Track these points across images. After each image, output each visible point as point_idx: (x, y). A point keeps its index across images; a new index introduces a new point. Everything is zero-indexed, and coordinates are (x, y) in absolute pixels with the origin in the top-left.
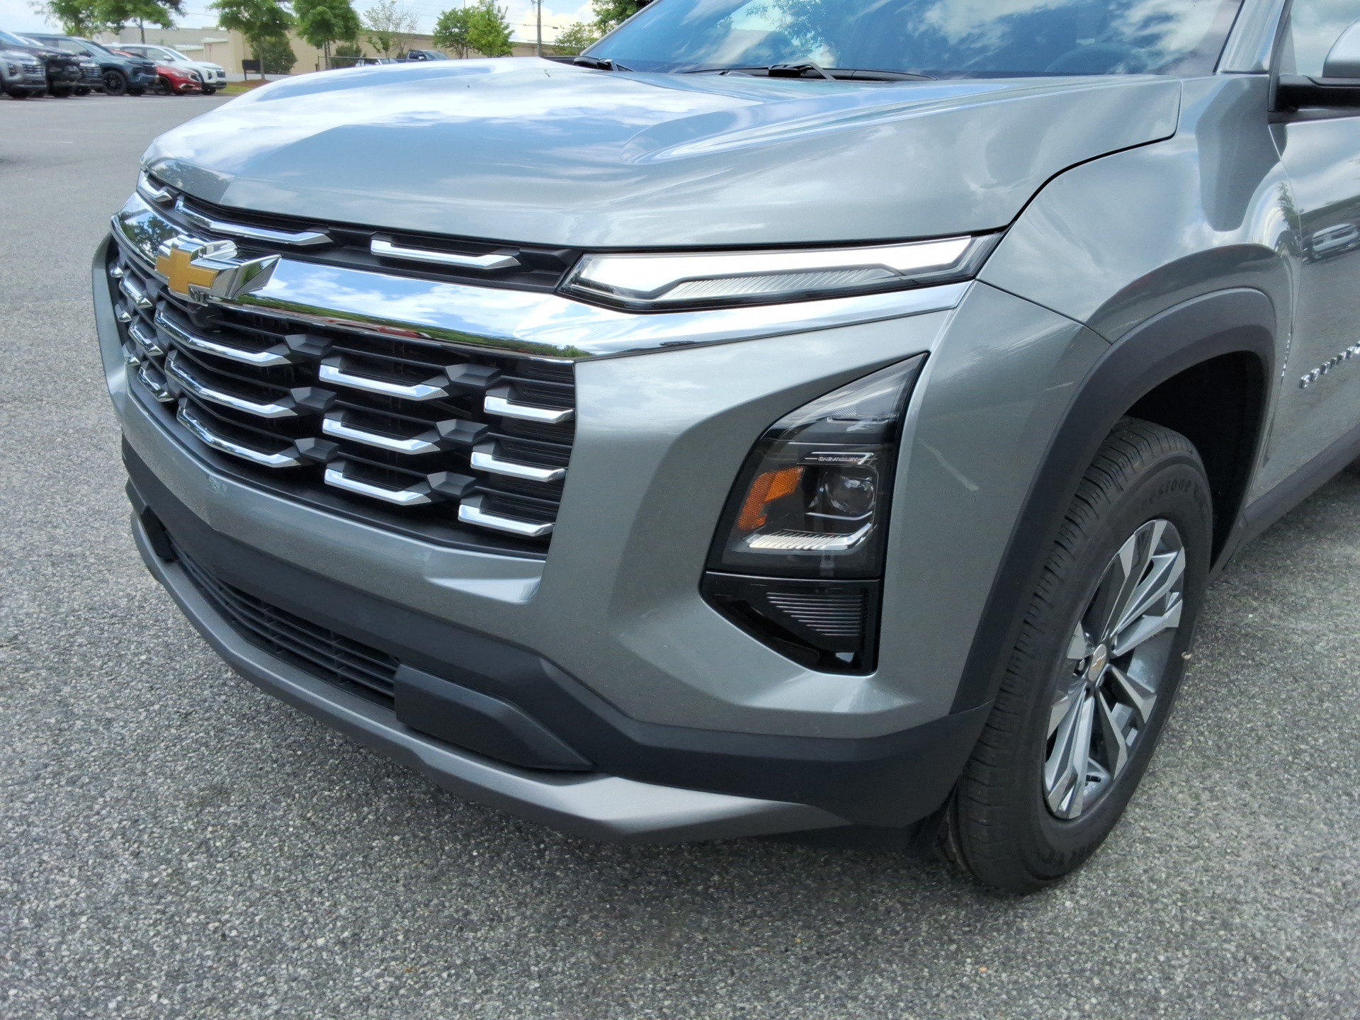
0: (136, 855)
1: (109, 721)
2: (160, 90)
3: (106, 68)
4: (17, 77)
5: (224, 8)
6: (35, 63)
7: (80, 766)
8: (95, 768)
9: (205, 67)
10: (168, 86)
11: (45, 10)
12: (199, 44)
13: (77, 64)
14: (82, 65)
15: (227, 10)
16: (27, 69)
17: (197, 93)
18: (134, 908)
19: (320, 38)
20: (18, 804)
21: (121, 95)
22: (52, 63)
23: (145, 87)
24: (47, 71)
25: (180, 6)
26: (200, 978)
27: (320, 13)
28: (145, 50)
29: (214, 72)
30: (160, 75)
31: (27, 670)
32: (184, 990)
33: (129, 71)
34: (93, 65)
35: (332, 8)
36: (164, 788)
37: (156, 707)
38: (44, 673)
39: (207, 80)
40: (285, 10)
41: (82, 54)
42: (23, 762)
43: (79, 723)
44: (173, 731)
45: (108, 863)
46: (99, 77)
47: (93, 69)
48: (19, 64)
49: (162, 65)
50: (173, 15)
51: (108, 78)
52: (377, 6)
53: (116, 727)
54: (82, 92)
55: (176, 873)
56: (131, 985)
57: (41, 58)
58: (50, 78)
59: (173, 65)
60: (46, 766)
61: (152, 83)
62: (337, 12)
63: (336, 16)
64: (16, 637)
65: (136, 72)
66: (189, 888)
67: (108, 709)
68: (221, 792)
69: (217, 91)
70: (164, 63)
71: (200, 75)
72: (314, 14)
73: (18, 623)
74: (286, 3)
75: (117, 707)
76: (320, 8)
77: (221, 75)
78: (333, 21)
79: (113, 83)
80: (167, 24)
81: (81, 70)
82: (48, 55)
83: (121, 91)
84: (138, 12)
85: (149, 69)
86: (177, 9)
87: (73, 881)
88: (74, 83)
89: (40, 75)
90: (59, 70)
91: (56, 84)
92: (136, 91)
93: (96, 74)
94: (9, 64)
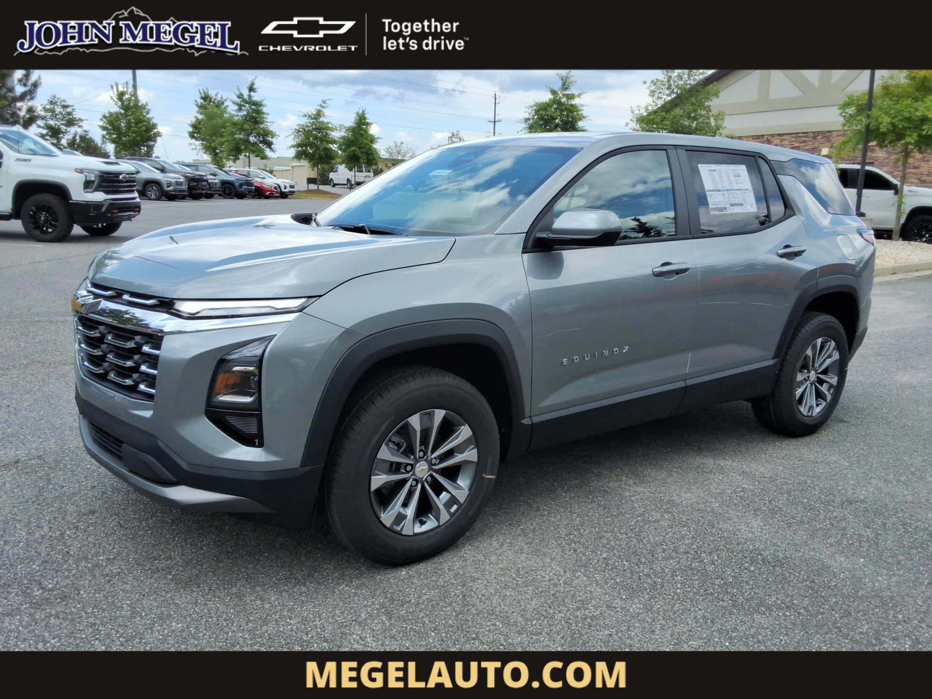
0: (50, 528)
1: (63, 487)
2: (255, 195)
3: (224, 183)
4: (171, 188)
5: (298, 148)
6: (182, 180)
7: (44, 500)
8: (50, 501)
9: (283, 182)
10: (260, 193)
11: (197, 148)
12: (289, 166)
13: (207, 181)
14: (209, 181)
15: (300, 149)
16: (178, 183)
17: (277, 197)
18: (41, 542)
19: (352, 165)
20: (16, 509)
21: (232, 198)
22: (191, 180)
23: (246, 194)
24: (188, 185)
25: (272, 147)
26: (53, 563)
27: (353, 151)
28: (249, 172)
29: (288, 185)
30: (255, 187)
31: (40, 467)
32: (46, 566)
33: (237, 184)
34: (216, 181)
35: (359, 148)
36: (71, 508)
37: (84, 483)
38: (46, 469)
39: (283, 190)
40: (334, 149)
41: (211, 175)
42: (24, 497)
43: (51, 486)
44: (86, 491)
45: (39, 529)
46: (220, 188)
47: (216, 183)
48: (173, 181)
49: (257, 181)
50: (268, 152)
51: (225, 189)
52: (392, 145)
53: (65, 489)
54: (209, 196)
55: (62, 534)
56: (28, 563)
57: (186, 177)
58: (190, 188)
59: (264, 181)
60: (32, 498)
61: (250, 192)
62: (363, 150)
63: (362, 153)
64: (41, 456)
65: (241, 185)
66: (64, 538)
67: (64, 483)
68: (93, 512)
69: (289, 196)
70: (259, 180)
71: (280, 187)
72: (349, 152)
73: (45, 450)
74: (334, 145)
75: (69, 482)
76: (353, 148)
77: (292, 187)
78: (361, 155)
79: (228, 192)
80: (264, 157)
81: (209, 184)
82: (190, 175)
83: (231, 196)
84: (248, 150)
85: (249, 184)
86: (270, 148)
87: (24, 533)
88: (204, 192)
89: (185, 187)
90: (196, 184)
91: (193, 192)
92: (241, 196)
93: (218, 186)
94: (167, 181)
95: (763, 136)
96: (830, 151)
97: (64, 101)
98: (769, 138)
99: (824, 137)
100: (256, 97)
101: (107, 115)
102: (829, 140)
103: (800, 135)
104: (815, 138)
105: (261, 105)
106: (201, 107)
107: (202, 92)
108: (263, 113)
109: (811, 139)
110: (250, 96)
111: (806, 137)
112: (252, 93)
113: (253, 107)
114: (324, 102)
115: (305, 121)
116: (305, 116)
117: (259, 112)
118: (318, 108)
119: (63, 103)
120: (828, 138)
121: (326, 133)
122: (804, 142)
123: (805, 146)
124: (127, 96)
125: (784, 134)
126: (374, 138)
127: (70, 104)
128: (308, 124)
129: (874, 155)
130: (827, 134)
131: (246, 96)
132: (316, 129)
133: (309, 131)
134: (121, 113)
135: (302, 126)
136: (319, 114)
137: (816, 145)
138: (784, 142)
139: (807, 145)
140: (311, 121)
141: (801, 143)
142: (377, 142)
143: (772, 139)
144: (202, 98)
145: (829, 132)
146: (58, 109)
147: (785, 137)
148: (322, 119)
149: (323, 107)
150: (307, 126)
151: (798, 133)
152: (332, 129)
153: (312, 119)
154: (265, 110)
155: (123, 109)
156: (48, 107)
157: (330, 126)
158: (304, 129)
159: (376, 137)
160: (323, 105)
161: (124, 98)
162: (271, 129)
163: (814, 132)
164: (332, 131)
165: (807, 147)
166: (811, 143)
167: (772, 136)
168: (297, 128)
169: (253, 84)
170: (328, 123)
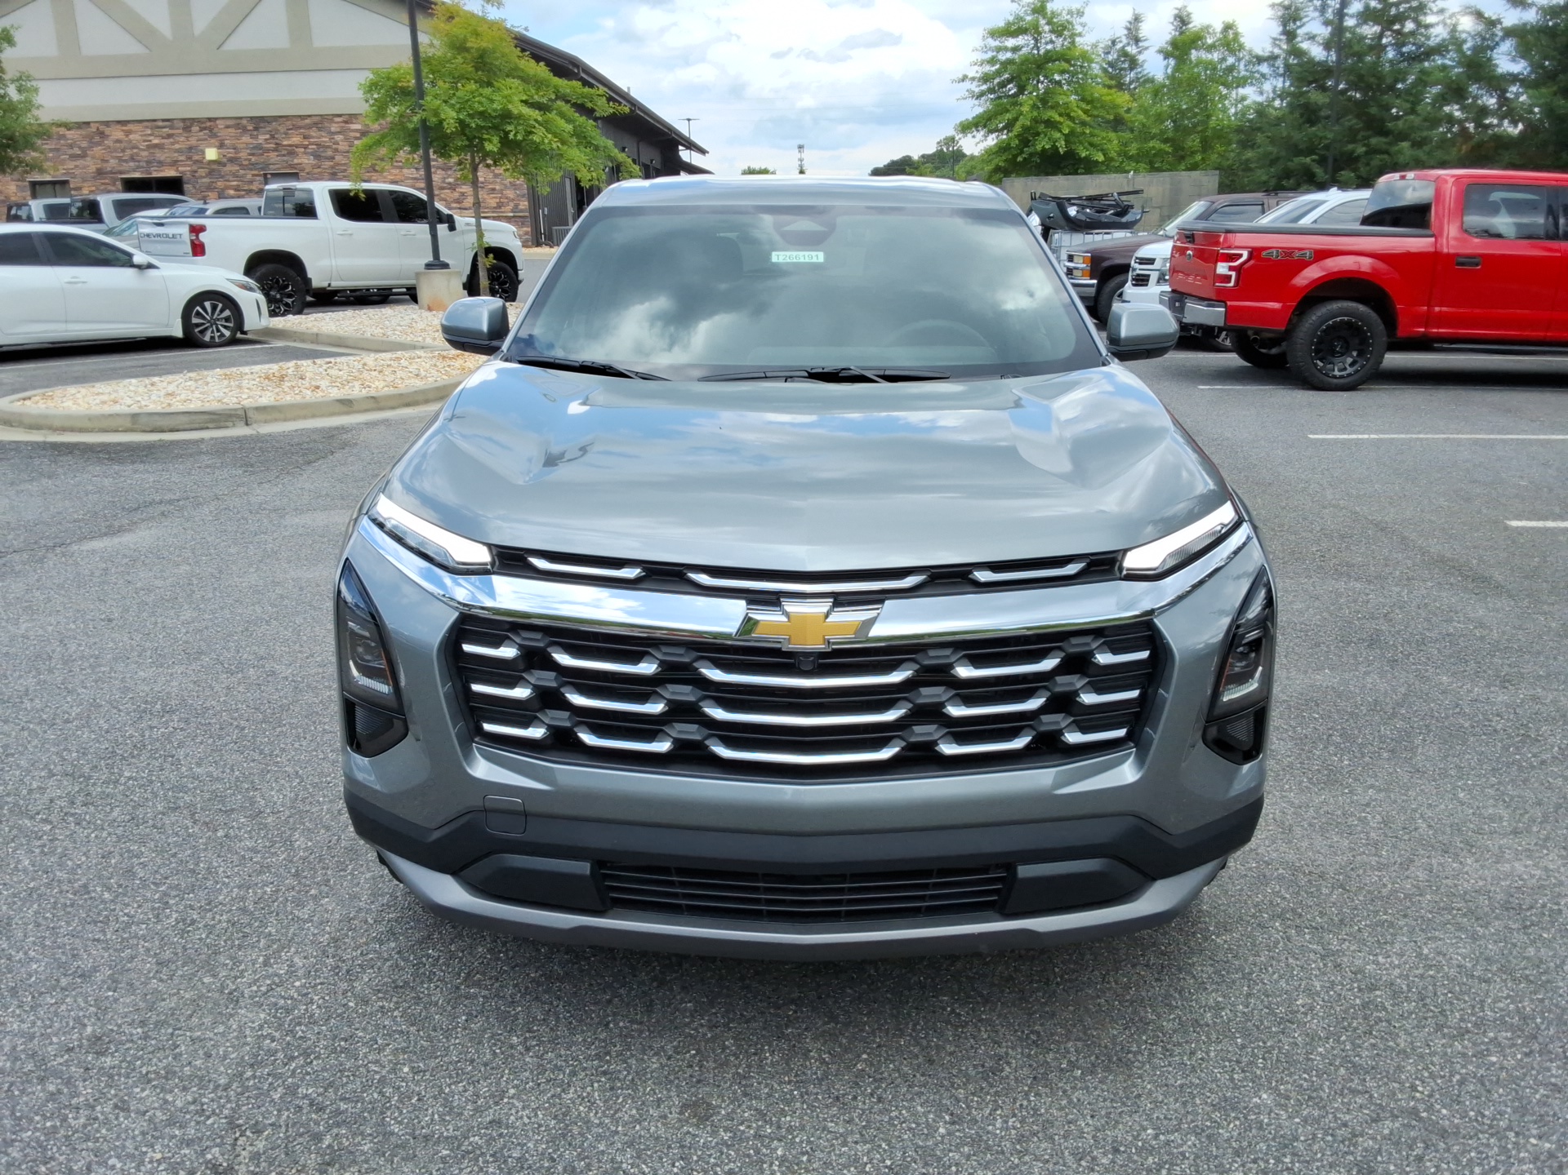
95: (88, 124)
96: (219, 153)
98: (102, 128)
99: (205, 129)
102: (213, 135)
103: (160, 124)
104: (187, 129)
109: (180, 131)
111: (171, 127)
120: (211, 131)
122: (169, 136)
123: (173, 144)
125: (128, 122)
129: (296, 161)
130: (208, 124)
137: (193, 141)
138: (131, 137)
139: (178, 142)
141: (163, 138)
143: (107, 131)
145: (210, 119)
147: (130, 127)
151: (155, 121)
163: (184, 120)
165: (177, 146)
166: (182, 139)
167: (107, 123)
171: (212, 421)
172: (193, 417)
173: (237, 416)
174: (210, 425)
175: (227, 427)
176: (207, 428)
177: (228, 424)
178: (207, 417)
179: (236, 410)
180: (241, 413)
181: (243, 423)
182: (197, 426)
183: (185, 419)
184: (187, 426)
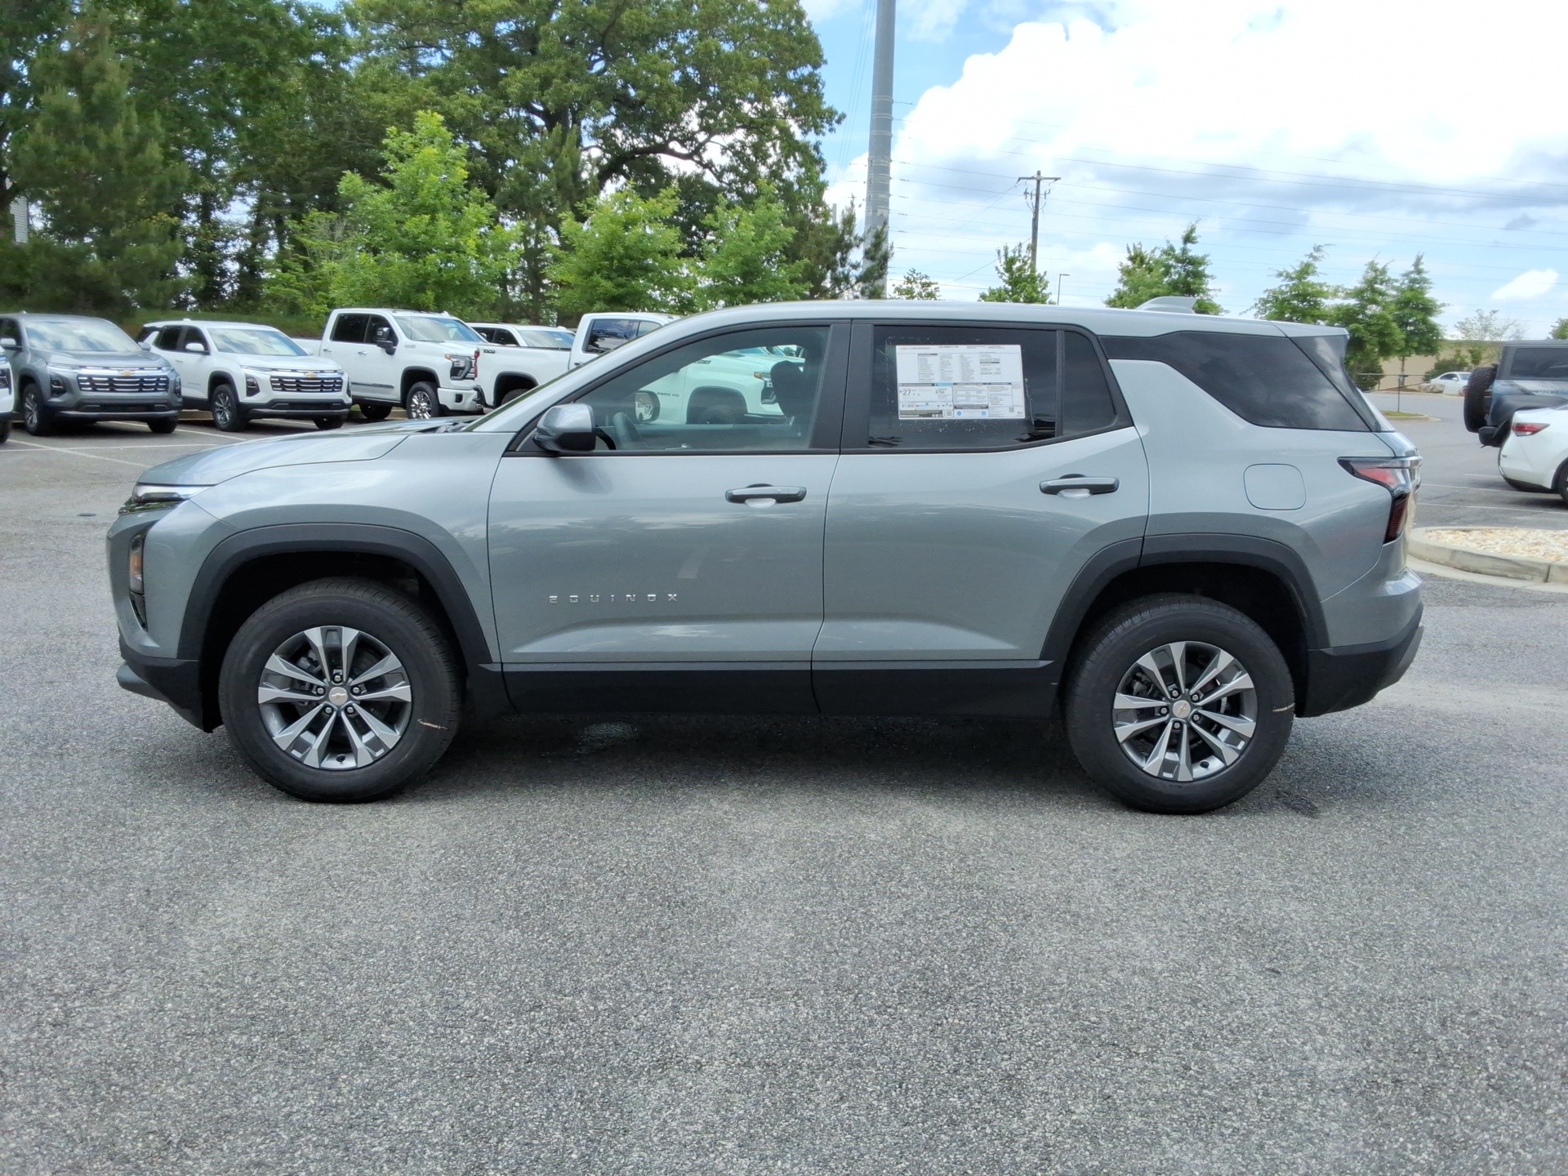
97: (926, 277)
100: (1194, 251)
101: (988, 294)
105: (1200, 264)
106: (1126, 272)
107: (1131, 248)
108: (1205, 276)
110: (1184, 251)
112: (1189, 246)
113: (1190, 268)
114: (1317, 249)
115: (1278, 284)
116: (1280, 275)
117: (1199, 275)
118: (1306, 260)
119: (924, 280)
121: (1315, 302)
124: (1018, 264)
126: (1435, 306)
127: (932, 281)
128: (1283, 288)
131: (1178, 252)
132: (1297, 296)
133: (1284, 300)
134: (1006, 291)
135: (1274, 293)
136: (1306, 270)
140: (1291, 283)
142: (1441, 312)
144: (1132, 259)
146: (917, 289)
148: (1311, 279)
149: (1315, 258)
150: (1282, 293)
152: (1325, 295)
153: (1292, 279)
154: (1208, 270)
155: (1010, 284)
156: (904, 287)
157: (1325, 289)
158: (1277, 299)
159: (1438, 303)
160: (1315, 254)
161: (1015, 267)
162: (1216, 301)
164: (1326, 298)
168: (1265, 296)
169: (1192, 230)
170: (1321, 285)
171: (1515, 571)
172: (1497, 563)
173: (1540, 572)
174: (1510, 575)
175: (1524, 579)
176: (1506, 576)
177: (1526, 576)
178: (1509, 565)
179: (1540, 564)
180: (1545, 568)
181: (1541, 579)
182: (1498, 572)
183: (1489, 563)
184: (1489, 571)
